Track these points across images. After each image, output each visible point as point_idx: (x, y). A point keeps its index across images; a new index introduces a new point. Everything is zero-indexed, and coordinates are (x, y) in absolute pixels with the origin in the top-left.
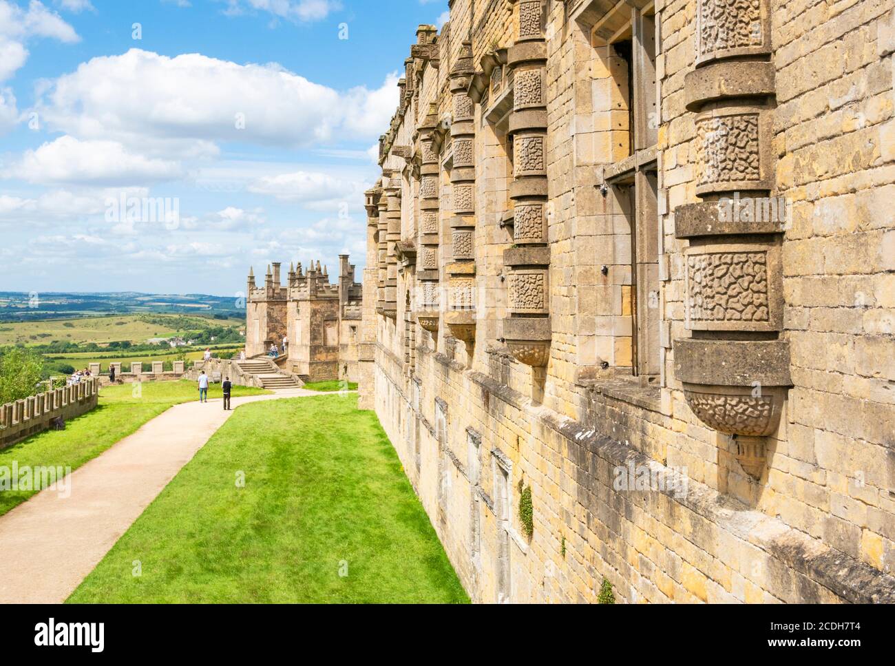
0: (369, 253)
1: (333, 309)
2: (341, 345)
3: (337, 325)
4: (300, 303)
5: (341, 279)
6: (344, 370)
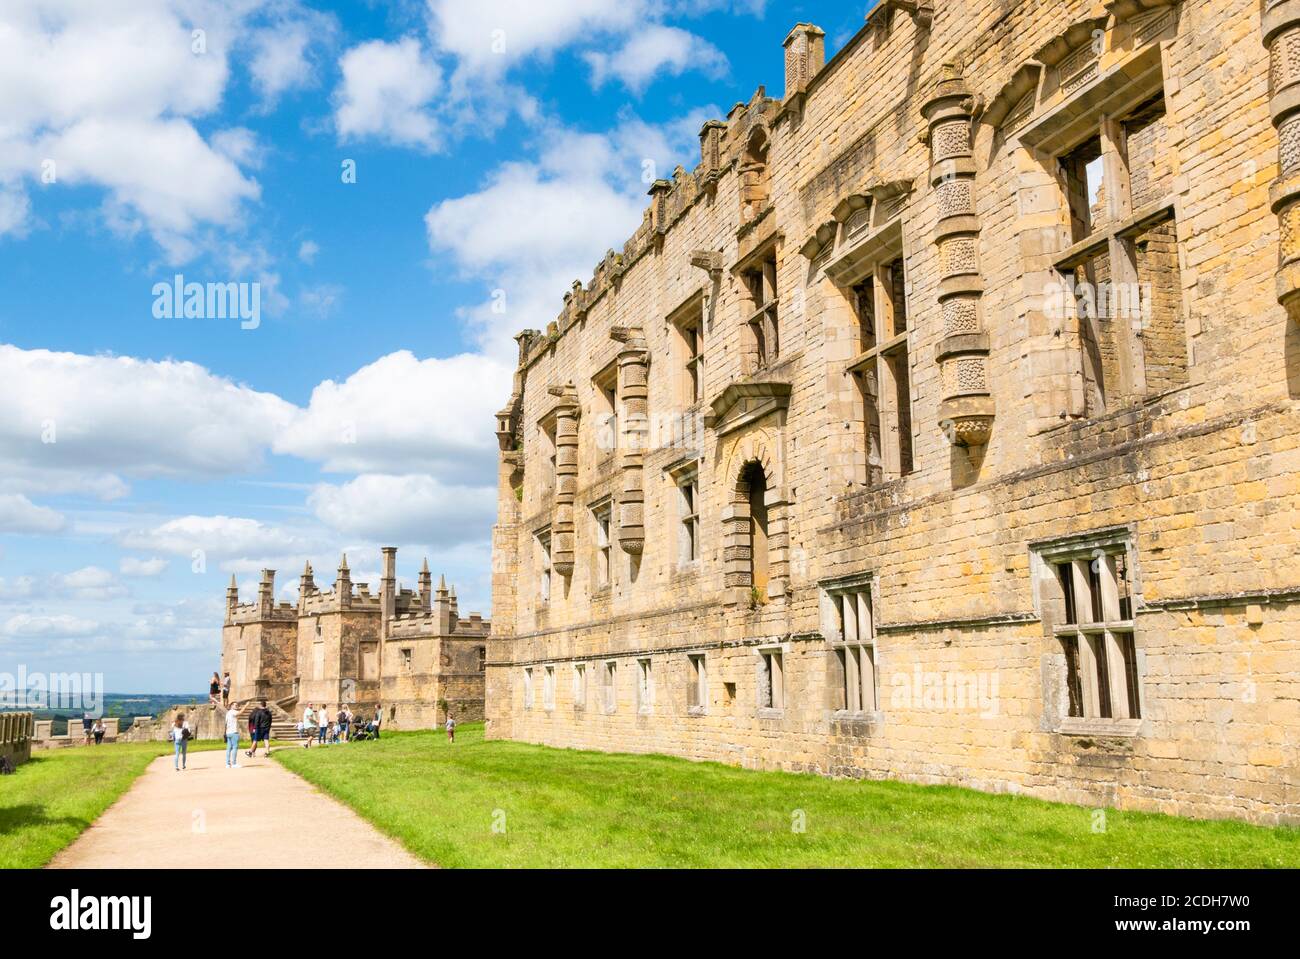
0: (501, 503)
1: (372, 626)
2: (384, 678)
3: (378, 649)
4: (322, 618)
5: (386, 582)
6: (389, 715)
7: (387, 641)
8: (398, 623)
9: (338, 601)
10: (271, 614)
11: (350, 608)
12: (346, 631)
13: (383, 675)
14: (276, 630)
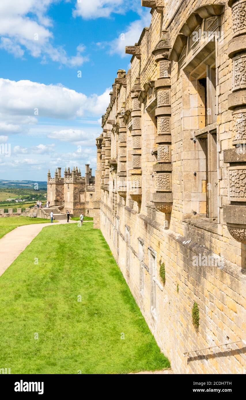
0: (98, 164)
1: (83, 187)
2: (86, 202)
3: (84, 193)
4: (69, 184)
5: (86, 174)
6: (87, 212)
7: (87, 191)
8: (90, 186)
9: (73, 180)
10: (58, 182)
11: (76, 182)
12: (75, 188)
13: (86, 201)
14: (60, 186)
